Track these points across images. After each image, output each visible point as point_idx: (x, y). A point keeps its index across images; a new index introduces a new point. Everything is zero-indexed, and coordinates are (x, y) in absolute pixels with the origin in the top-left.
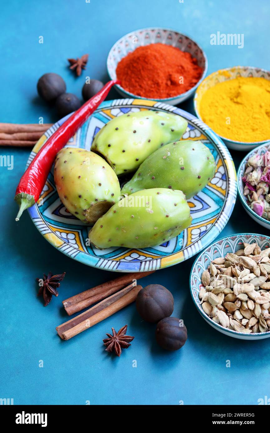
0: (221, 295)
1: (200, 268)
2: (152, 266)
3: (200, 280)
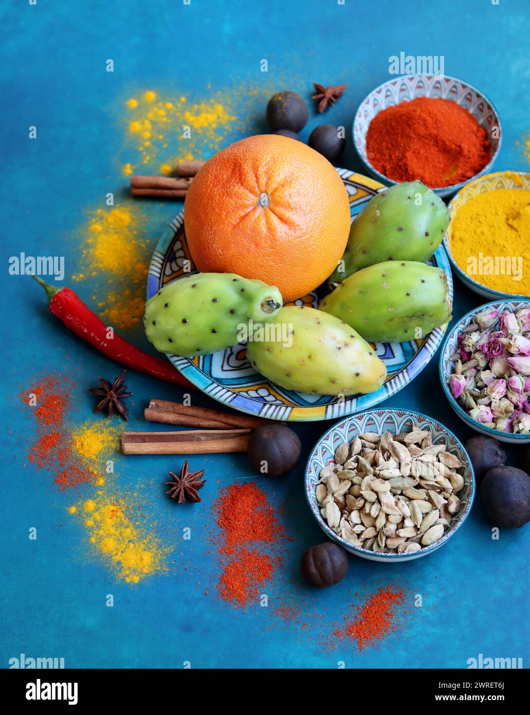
0: (347, 483)
1: (338, 437)
2: (278, 414)
3: (333, 453)
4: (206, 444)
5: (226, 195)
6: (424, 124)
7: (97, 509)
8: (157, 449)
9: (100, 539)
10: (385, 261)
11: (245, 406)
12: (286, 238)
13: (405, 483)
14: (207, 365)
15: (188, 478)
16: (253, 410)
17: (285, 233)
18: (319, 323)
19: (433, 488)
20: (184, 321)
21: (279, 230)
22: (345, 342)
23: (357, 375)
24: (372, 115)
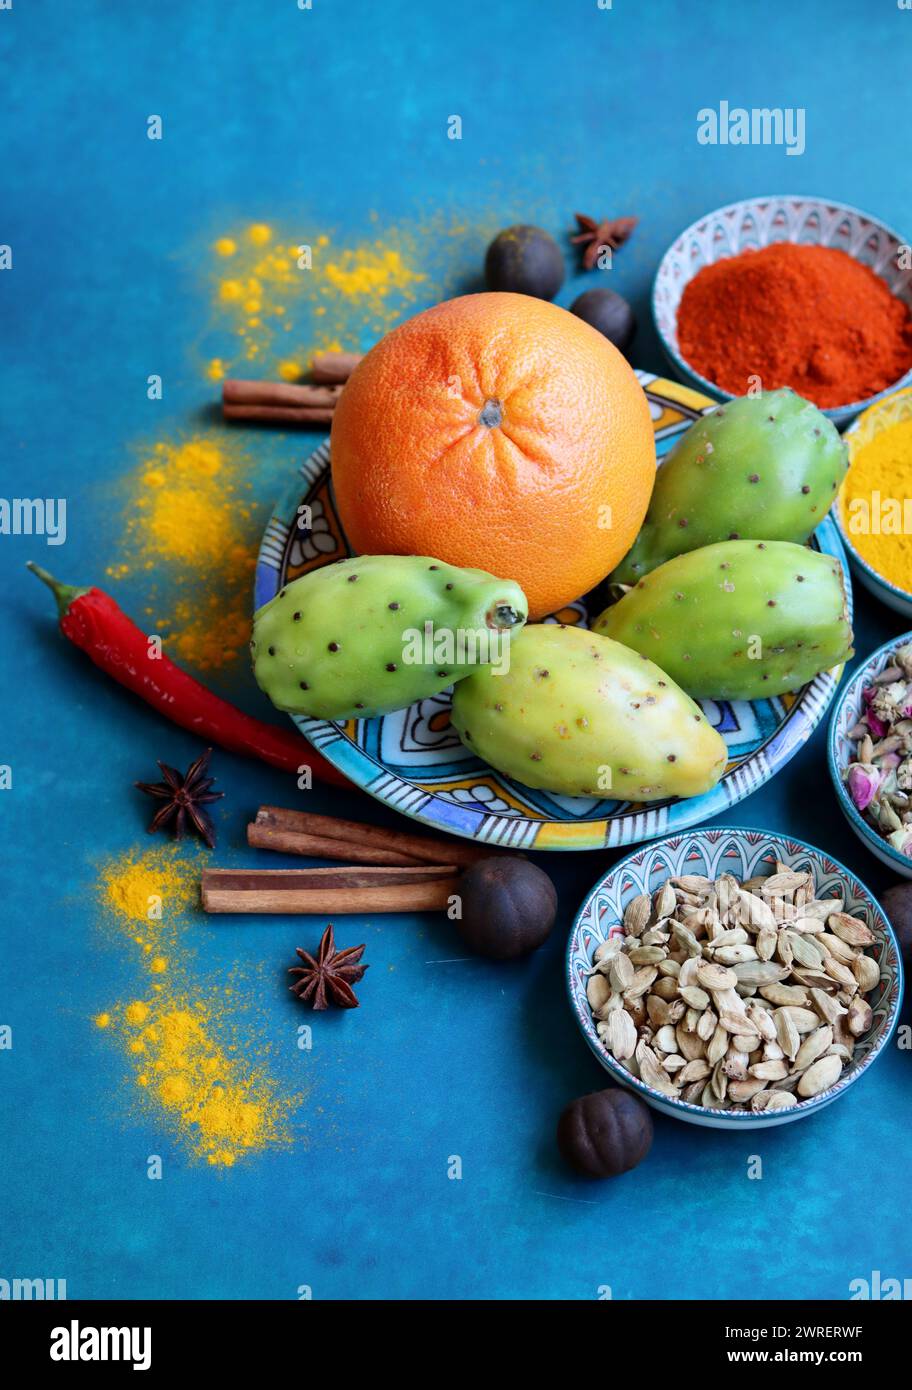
0: (650, 973)
1: (630, 883)
2: (512, 834)
3: (620, 914)
4: (368, 894)
5: (416, 403)
6: (792, 289)
7: (152, 1020)
8: (272, 903)
9: (158, 1079)
10: (723, 541)
11: (447, 818)
12: (534, 488)
13: (764, 973)
14: (372, 738)
15: (334, 959)
16: (463, 827)
17: (533, 479)
18: (596, 656)
19: (820, 983)
20: (333, 648)
21: (520, 473)
22: (648, 694)
23: (672, 759)
24: (688, 274)
